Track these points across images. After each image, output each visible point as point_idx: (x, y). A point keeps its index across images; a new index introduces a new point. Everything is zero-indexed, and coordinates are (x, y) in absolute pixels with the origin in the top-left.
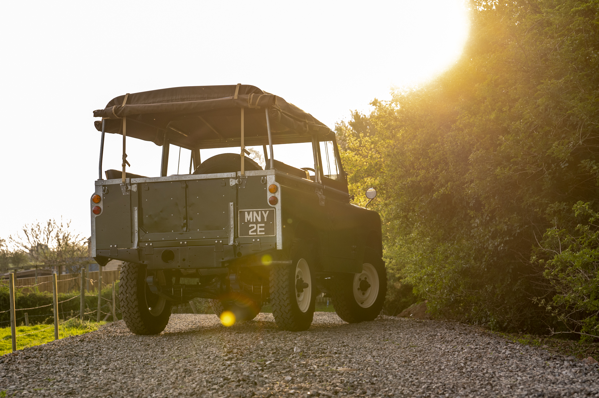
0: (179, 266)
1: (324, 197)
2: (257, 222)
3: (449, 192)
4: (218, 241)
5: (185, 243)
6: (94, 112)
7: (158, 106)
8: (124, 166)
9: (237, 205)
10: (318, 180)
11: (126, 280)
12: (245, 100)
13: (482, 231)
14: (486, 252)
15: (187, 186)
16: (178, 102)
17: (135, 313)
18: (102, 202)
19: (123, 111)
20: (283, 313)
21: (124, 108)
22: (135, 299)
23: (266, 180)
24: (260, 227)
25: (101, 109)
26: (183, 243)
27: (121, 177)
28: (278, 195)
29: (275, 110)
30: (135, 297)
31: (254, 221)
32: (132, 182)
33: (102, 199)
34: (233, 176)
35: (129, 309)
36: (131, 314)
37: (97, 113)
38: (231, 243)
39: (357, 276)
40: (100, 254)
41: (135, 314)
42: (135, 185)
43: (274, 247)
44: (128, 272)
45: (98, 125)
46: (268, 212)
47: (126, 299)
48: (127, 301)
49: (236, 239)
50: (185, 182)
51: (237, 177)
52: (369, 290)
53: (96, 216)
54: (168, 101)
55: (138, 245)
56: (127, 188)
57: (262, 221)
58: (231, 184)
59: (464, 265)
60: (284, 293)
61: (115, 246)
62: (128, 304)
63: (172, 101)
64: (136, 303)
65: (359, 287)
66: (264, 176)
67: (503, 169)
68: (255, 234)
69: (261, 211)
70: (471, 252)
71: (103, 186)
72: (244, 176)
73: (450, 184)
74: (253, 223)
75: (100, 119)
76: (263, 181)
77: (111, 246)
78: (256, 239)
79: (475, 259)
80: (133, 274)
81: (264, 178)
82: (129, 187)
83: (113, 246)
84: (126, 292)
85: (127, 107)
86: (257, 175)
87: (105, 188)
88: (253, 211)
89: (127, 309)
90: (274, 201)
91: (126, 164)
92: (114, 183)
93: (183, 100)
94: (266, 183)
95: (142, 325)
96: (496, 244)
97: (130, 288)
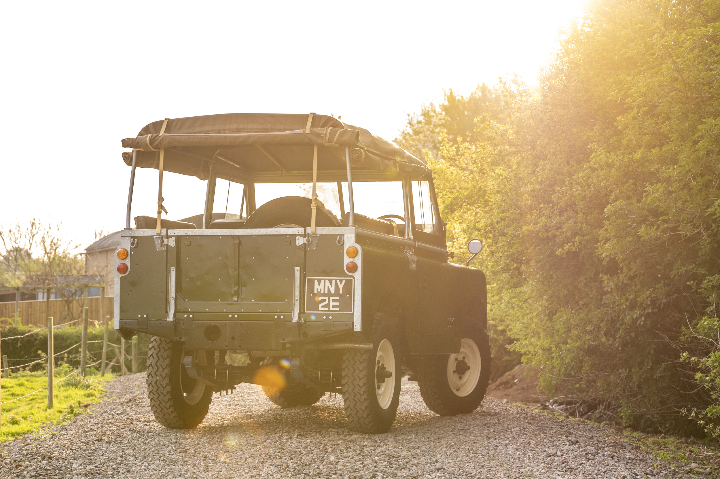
0: (227, 346)
1: (415, 258)
2: (329, 295)
3: (576, 249)
4: (279, 316)
5: (236, 316)
6: (122, 141)
7: (207, 138)
8: (159, 213)
9: (305, 270)
10: (408, 235)
11: (156, 359)
12: (319, 135)
13: (617, 298)
14: (621, 325)
15: (240, 243)
16: (232, 132)
17: (166, 401)
18: (129, 258)
19: (160, 141)
20: (358, 411)
21: (162, 138)
22: (166, 384)
23: (344, 240)
24: (334, 301)
25: (132, 137)
26: (233, 316)
27: (155, 227)
28: (358, 261)
29: (357, 150)
30: (167, 381)
31: (326, 292)
32: (169, 234)
33: (129, 254)
34: (300, 233)
35: (159, 395)
36: (161, 402)
37: (126, 143)
38: (295, 319)
39: (453, 356)
40: (124, 326)
41: (166, 403)
42: (174, 239)
43: (351, 328)
44: (159, 348)
45: (127, 158)
46: (344, 282)
47: (156, 383)
48: (157, 385)
49: (301, 315)
50: (239, 238)
51: (305, 235)
52: (468, 373)
53: (121, 275)
54: (219, 131)
55: (174, 316)
56: (163, 242)
57: (337, 293)
58: (297, 243)
59: (592, 341)
60: (361, 385)
61: (145, 316)
62: (157, 390)
63: (225, 131)
64: (168, 388)
65: (455, 369)
66: (341, 235)
67: (648, 228)
68: (327, 309)
69: (336, 280)
70: (602, 325)
71: (132, 237)
72: (314, 233)
73: (579, 239)
74: (324, 295)
75: (129, 150)
76: (339, 242)
77: (139, 316)
78: (328, 316)
79: (606, 334)
80: (165, 351)
81: (340, 238)
82: (165, 240)
83: (142, 316)
84: (155, 373)
85: (166, 136)
86: (332, 233)
87: (134, 240)
88: (325, 280)
89: (156, 396)
90: (353, 268)
91: (163, 211)
92: (146, 234)
93: (239, 130)
94: (343, 244)
95: (174, 417)
96: (635, 316)
97: (161, 369)
